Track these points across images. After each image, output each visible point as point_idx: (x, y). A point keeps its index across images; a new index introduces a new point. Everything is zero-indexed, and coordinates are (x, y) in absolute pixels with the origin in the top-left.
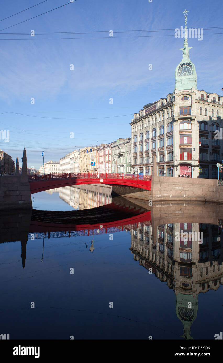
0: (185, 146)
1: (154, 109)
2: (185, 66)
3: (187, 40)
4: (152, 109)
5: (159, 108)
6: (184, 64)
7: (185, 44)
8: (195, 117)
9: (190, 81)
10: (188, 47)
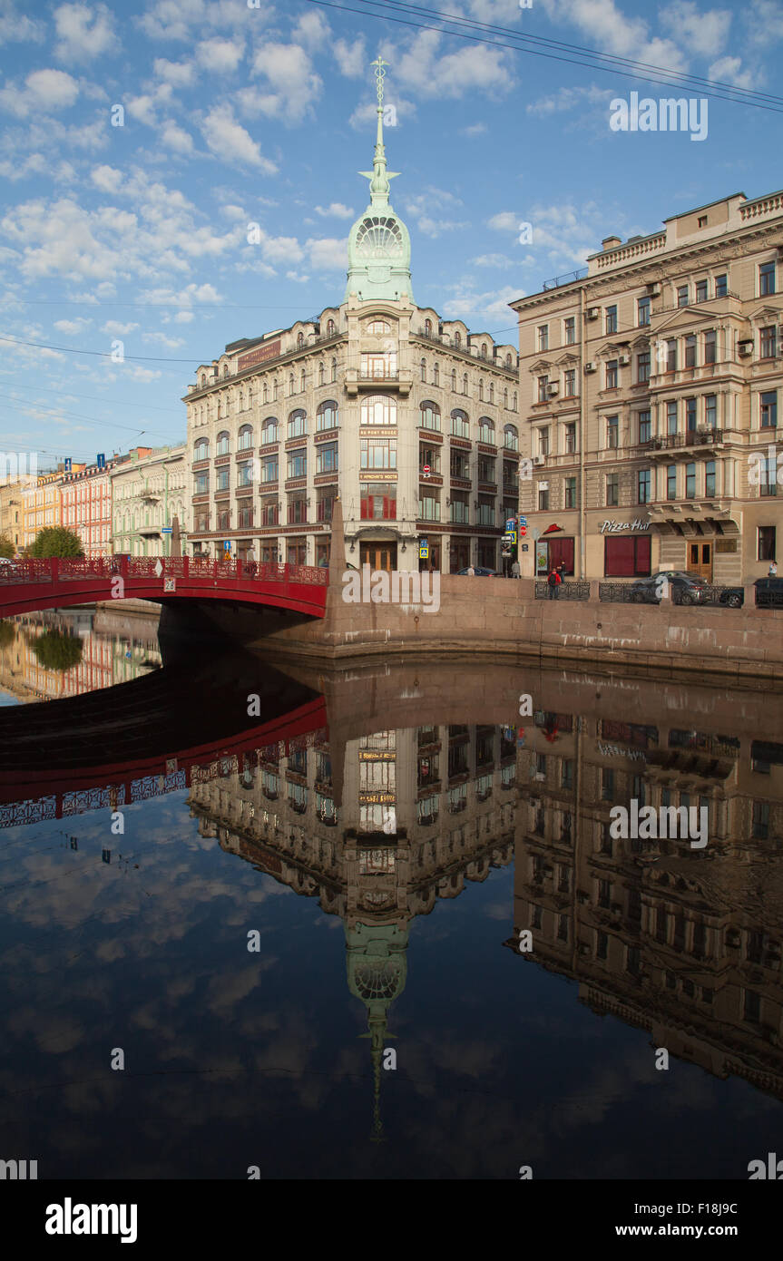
0: (377, 477)
1: (272, 355)
2: (379, 227)
3: (384, 148)
4: (266, 353)
5: (290, 353)
6: (376, 221)
7: (375, 159)
8: (411, 387)
9: (392, 274)
10: (387, 170)
